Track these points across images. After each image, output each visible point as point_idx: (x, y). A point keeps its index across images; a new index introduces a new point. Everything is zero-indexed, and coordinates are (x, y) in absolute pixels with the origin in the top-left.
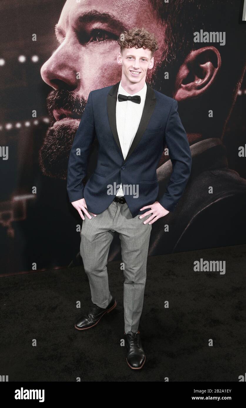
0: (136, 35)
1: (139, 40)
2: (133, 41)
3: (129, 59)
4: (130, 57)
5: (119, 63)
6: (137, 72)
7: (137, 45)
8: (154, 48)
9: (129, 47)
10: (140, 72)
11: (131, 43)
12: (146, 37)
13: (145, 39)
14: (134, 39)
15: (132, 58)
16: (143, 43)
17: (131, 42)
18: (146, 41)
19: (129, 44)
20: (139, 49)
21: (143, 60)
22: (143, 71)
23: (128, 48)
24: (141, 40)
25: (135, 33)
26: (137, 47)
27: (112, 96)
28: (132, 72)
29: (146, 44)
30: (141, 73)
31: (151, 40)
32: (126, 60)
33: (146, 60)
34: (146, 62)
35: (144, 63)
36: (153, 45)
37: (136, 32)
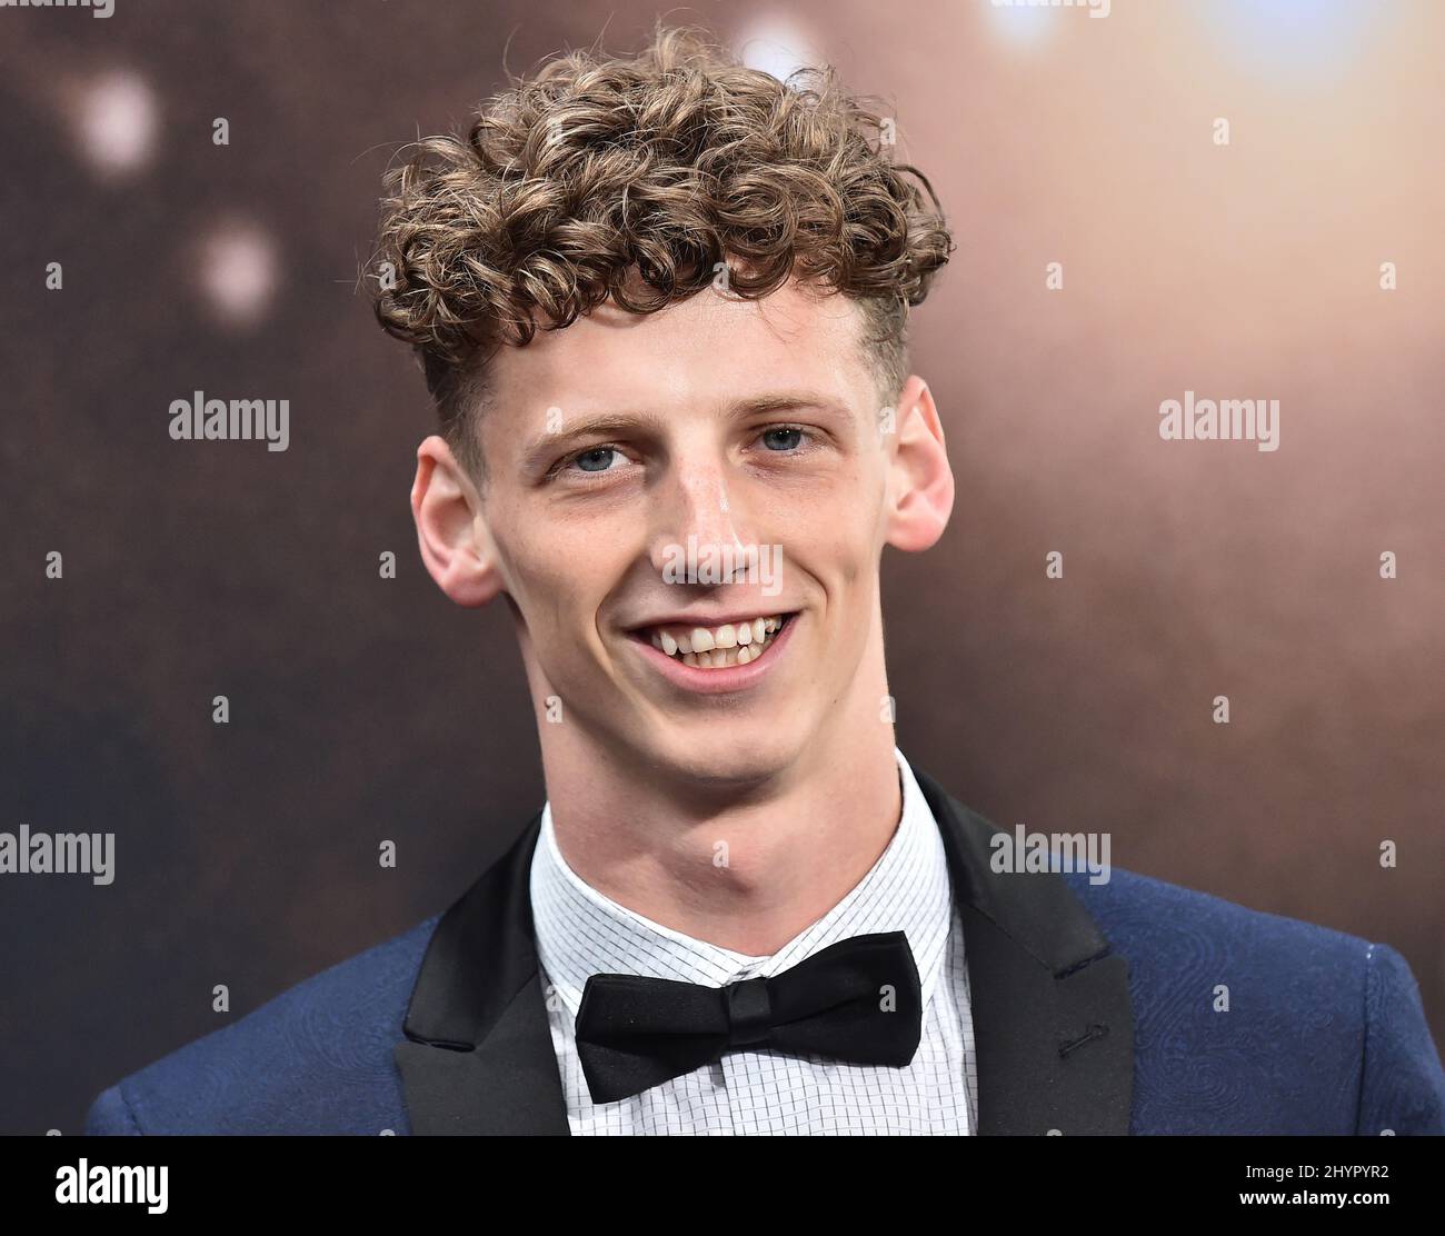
0: (590, 141)
1: (659, 192)
2: (577, 227)
3: (578, 478)
4: (591, 440)
5: (461, 581)
6: (736, 621)
7: (635, 270)
8: (893, 247)
9: (541, 319)
10: (787, 618)
11: (545, 265)
12: (729, 138)
13: (722, 170)
14: (574, 206)
15: (619, 460)
16: (711, 214)
17: (550, 244)
18: (743, 183)
19: (534, 286)
20: (685, 316)
21: (785, 437)
22: (816, 595)
23: (525, 341)
24: (672, 191)
25: (568, 125)
26: (640, 294)
27: (469, 1048)
28: (669, 643)
29: (754, 214)
30: (801, 628)
31: (818, 161)
32: (537, 498)
33: (828, 435)
34: (826, 455)
35: (809, 472)
36: (853, 217)
37: (586, 112)
